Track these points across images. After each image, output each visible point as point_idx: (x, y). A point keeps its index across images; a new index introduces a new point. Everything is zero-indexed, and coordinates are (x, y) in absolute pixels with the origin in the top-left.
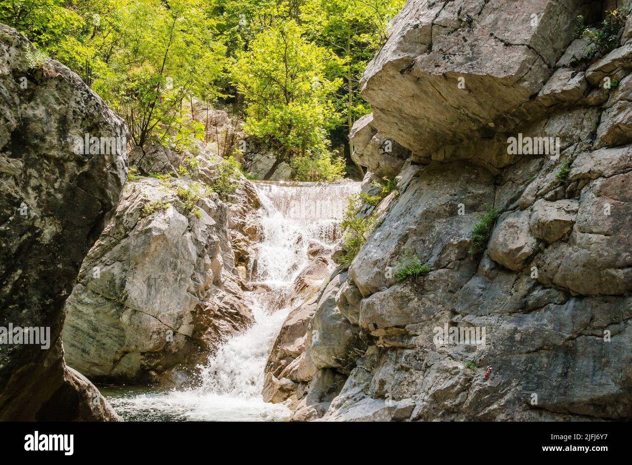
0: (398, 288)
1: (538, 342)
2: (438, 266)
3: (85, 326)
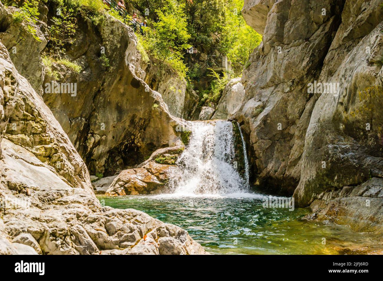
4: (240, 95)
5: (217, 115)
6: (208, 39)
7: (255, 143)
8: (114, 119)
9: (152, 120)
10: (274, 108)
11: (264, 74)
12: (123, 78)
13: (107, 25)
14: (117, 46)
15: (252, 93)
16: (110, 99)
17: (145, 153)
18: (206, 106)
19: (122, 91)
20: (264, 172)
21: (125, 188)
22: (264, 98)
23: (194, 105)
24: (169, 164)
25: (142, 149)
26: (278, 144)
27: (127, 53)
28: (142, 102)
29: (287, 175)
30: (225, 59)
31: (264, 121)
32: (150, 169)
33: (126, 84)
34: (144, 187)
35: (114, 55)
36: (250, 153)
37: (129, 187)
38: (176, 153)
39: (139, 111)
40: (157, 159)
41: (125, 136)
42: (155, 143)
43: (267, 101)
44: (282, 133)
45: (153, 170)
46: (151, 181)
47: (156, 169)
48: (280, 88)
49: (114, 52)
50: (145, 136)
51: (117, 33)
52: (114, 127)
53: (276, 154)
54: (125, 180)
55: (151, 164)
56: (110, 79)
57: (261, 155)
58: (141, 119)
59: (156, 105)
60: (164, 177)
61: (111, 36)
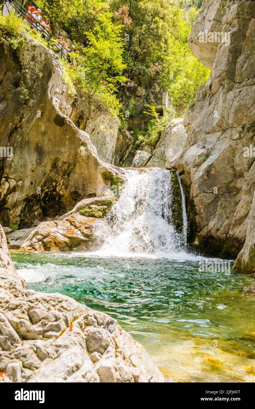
4: (181, 139)
5: (154, 161)
6: (147, 70)
7: (196, 197)
8: (32, 161)
9: (78, 164)
10: (219, 157)
11: (210, 117)
12: (45, 114)
13: (28, 50)
14: (38, 75)
15: (195, 138)
16: (28, 138)
17: (68, 203)
18: (142, 150)
19: (43, 129)
20: (204, 230)
21: (43, 242)
22: (209, 145)
23: (128, 148)
24: (96, 217)
25: (64, 198)
26: (223, 199)
27: (50, 84)
28: (67, 143)
29: (230, 235)
30: (165, 96)
31: (208, 172)
32: (73, 222)
33: (48, 120)
34: (66, 242)
35: (35, 86)
36: (189, 207)
37: (48, 242)
38: (104, 205)
39: (62, 153)
40: (82, 211)
41: (45, 182)
42: (80, 192)
43: (212, 148)
44: (228, 186)
45: (77, 224)
46: (75, 235)
47: (81, 223)
48: (227, 134)
49: (35, 82)
50: (69, 184)
51: (40, 60)
52: (33, 171)
53: (219, 210)
54: (44, 234)
55: (75, 216)
56: (29, 114)
57: (202, 210)
58: (65, 163)
59: (82, 148)
60: (89, 231)
61: (32, 63)
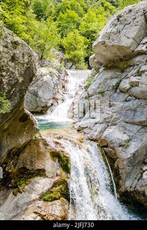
0: (98, 95)
1: (128, 108)
2: (107, 90)
3: (29, 101)
7: (122, 169)
10: (142, 145)
12: (14, 116)
19: (6, 127)
20: (122, 187)
22: (129, 132)
26: (135, 168)
28: (25, 134)
29: (138, 190)
31: (134, 155)
33: (14, 120)
38: (60, 185)
40: (45, 197)
42: (28, 167)
43: (133, 136)
49: (13, 88)
57: (124, 177)
